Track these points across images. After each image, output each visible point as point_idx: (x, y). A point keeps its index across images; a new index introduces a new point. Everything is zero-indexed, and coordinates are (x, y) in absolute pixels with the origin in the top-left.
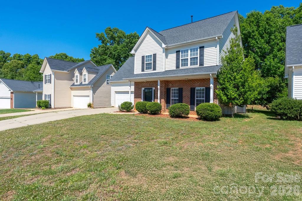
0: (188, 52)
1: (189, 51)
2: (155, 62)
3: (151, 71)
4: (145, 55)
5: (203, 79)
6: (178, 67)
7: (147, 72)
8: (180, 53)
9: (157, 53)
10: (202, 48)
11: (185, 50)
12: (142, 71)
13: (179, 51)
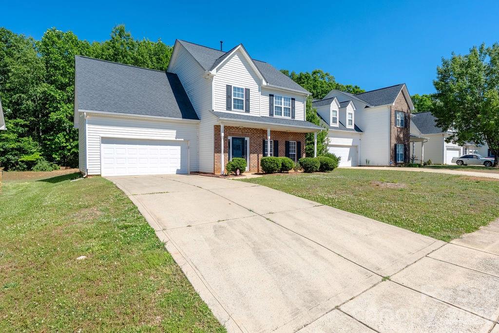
0: (281, 100)
1: (283, 99)
2: (248, 100)
3: (242, 112)
4: (233, 86)
5: (296, 133)
6: (271, 114)
7: (234, 111)
8: (274, 98)
9: (252, 89)
10: (293, 99)
11: (278, 97)
12: (227, 110)
13: (273, 96)
